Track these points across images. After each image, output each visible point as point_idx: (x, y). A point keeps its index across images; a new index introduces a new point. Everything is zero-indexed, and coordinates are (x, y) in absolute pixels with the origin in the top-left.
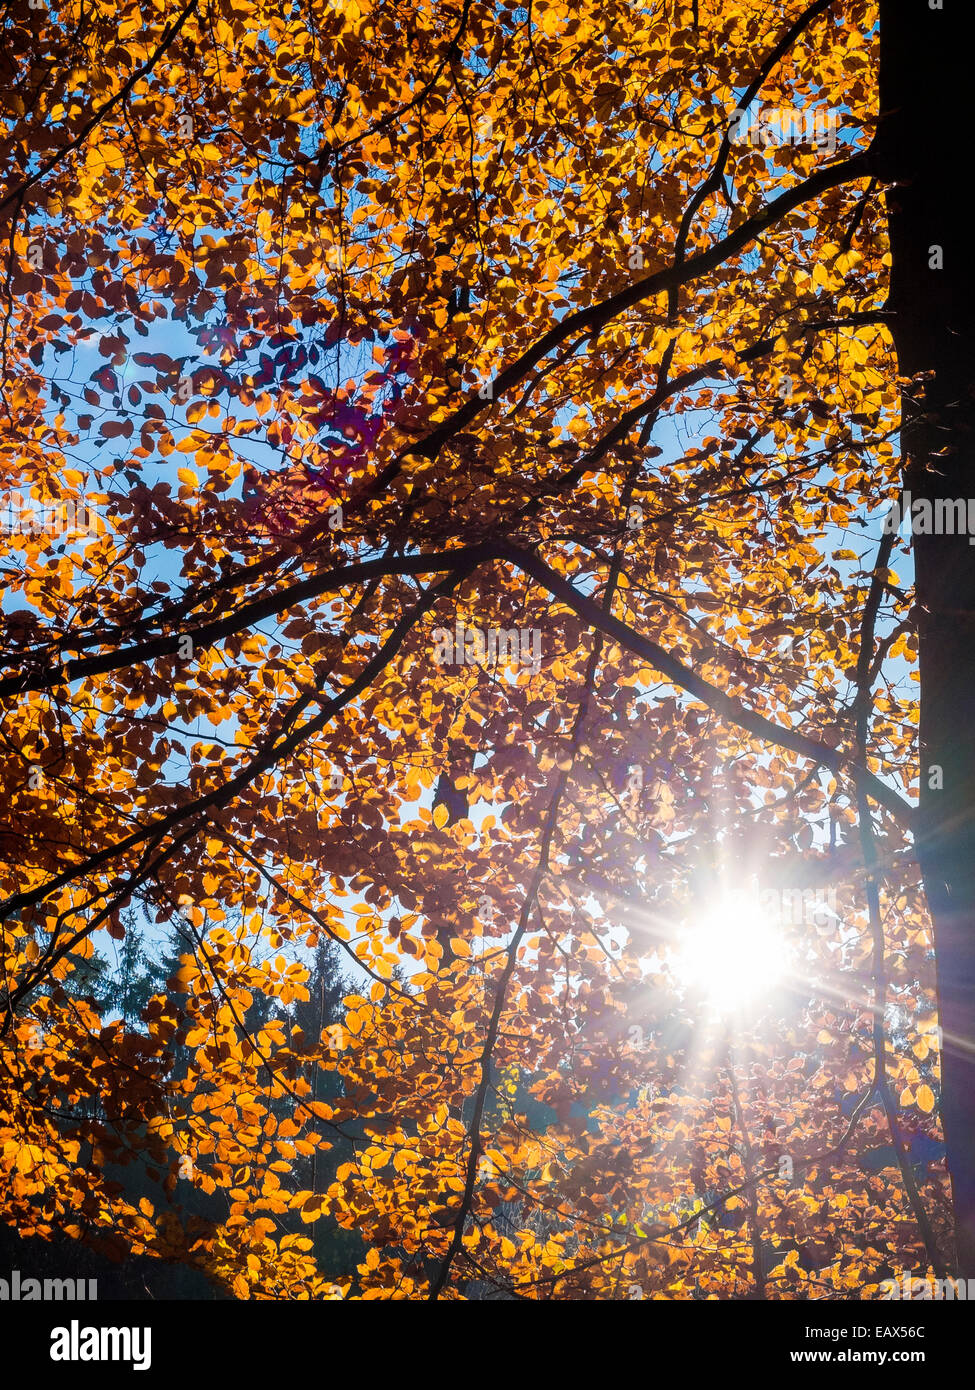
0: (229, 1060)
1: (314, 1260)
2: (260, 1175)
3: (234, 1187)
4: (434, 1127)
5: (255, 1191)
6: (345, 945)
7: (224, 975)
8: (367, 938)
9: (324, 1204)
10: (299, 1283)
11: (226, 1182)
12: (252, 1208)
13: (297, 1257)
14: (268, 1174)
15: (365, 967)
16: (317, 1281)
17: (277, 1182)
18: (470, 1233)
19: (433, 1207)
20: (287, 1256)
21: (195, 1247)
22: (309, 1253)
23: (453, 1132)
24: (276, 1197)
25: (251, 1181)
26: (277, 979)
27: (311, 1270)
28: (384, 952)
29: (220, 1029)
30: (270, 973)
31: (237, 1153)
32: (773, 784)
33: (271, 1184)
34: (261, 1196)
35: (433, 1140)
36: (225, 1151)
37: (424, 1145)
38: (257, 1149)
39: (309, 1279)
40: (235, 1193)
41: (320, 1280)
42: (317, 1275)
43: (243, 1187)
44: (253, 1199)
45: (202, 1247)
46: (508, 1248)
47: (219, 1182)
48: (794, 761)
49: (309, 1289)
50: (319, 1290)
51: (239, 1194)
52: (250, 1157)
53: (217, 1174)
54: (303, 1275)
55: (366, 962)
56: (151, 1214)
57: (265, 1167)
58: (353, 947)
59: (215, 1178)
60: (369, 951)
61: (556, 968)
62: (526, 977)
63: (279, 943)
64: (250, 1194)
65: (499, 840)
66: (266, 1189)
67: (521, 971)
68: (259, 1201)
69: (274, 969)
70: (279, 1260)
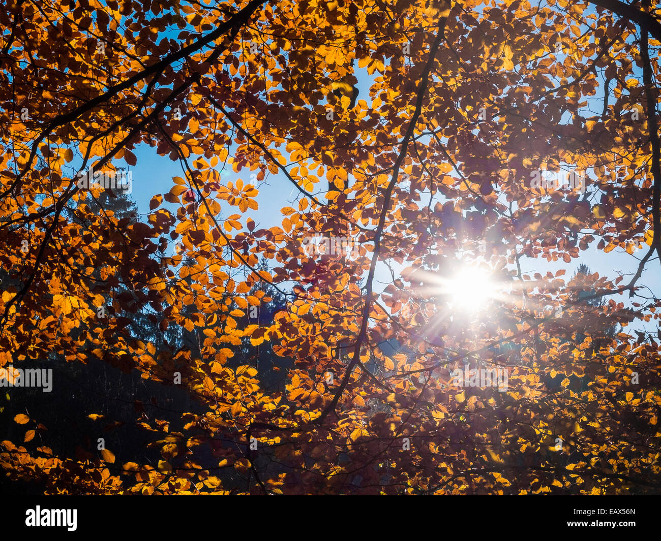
0: (204, 242)
1: (257, 381)
2: (223, 319)
3: (207, 327)
4: (339, 288)
5: (220, 330)
6: (283, 168)
7: (201, 183)
8: (297, 165)
9: (266, 334)
10: (248, 396)
11: (201, 323)
12: (218, 342)
13: (247, 379)
14: (229, 318)
15: (296, 184)
16: (259, 395)
17: (235, 324)
18: (364, 353)
19: (340, 336)
20: (240, 380)
21: (178, 356)
22: (255, 377)
23: (352, 292)
24: (233, 334)
25: (217, 324)
26: (237, 194)
27: (256, 388)
28: (309, 175)
29: (198, 221)
30: (232, 190)
31: (208, 304)
32: (566, 74)
33: (231, 324)
34: (224, 333)
35: (339, 296)
36: (200, 302)
37: (333, 299)
38: (222, 302)
39: (255, 393)
40: (207, 332)
41: (261, 395)
42: (259, 391)
43: (212, 327)
44: (219, 335)
45: (183, 356)
46: (389, 363)
47: (196, 323)
48: (580, 59)
49: (254, 399)
50: (261, 400)
51: (208, 332)
52: (217, 307)
53: (195, 319)
54: (251, 391)
55: (296, 181)
56: (153, 353)
57: (227, 314)
58: (288, 170)
59: (194, 321)
60: (299, 174)
61: (422, 190)
62: (402, 195)
63: (239, 168)
64: (217, 332)
65: (387, 101)
66: (227, 329)
67: (398, 191)
68: (223, 337)
69: (235, 187)
70: (235, 381)
